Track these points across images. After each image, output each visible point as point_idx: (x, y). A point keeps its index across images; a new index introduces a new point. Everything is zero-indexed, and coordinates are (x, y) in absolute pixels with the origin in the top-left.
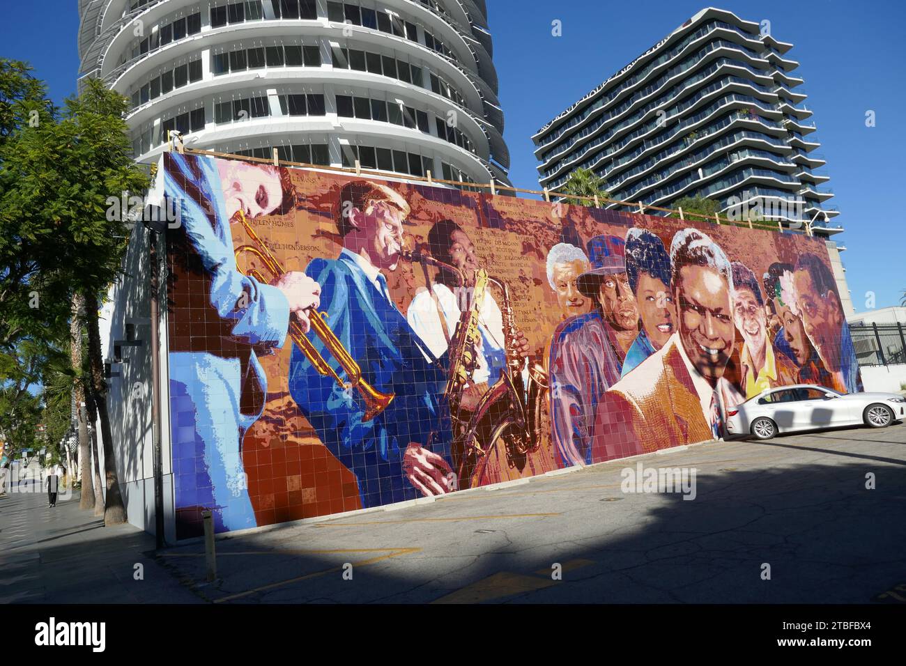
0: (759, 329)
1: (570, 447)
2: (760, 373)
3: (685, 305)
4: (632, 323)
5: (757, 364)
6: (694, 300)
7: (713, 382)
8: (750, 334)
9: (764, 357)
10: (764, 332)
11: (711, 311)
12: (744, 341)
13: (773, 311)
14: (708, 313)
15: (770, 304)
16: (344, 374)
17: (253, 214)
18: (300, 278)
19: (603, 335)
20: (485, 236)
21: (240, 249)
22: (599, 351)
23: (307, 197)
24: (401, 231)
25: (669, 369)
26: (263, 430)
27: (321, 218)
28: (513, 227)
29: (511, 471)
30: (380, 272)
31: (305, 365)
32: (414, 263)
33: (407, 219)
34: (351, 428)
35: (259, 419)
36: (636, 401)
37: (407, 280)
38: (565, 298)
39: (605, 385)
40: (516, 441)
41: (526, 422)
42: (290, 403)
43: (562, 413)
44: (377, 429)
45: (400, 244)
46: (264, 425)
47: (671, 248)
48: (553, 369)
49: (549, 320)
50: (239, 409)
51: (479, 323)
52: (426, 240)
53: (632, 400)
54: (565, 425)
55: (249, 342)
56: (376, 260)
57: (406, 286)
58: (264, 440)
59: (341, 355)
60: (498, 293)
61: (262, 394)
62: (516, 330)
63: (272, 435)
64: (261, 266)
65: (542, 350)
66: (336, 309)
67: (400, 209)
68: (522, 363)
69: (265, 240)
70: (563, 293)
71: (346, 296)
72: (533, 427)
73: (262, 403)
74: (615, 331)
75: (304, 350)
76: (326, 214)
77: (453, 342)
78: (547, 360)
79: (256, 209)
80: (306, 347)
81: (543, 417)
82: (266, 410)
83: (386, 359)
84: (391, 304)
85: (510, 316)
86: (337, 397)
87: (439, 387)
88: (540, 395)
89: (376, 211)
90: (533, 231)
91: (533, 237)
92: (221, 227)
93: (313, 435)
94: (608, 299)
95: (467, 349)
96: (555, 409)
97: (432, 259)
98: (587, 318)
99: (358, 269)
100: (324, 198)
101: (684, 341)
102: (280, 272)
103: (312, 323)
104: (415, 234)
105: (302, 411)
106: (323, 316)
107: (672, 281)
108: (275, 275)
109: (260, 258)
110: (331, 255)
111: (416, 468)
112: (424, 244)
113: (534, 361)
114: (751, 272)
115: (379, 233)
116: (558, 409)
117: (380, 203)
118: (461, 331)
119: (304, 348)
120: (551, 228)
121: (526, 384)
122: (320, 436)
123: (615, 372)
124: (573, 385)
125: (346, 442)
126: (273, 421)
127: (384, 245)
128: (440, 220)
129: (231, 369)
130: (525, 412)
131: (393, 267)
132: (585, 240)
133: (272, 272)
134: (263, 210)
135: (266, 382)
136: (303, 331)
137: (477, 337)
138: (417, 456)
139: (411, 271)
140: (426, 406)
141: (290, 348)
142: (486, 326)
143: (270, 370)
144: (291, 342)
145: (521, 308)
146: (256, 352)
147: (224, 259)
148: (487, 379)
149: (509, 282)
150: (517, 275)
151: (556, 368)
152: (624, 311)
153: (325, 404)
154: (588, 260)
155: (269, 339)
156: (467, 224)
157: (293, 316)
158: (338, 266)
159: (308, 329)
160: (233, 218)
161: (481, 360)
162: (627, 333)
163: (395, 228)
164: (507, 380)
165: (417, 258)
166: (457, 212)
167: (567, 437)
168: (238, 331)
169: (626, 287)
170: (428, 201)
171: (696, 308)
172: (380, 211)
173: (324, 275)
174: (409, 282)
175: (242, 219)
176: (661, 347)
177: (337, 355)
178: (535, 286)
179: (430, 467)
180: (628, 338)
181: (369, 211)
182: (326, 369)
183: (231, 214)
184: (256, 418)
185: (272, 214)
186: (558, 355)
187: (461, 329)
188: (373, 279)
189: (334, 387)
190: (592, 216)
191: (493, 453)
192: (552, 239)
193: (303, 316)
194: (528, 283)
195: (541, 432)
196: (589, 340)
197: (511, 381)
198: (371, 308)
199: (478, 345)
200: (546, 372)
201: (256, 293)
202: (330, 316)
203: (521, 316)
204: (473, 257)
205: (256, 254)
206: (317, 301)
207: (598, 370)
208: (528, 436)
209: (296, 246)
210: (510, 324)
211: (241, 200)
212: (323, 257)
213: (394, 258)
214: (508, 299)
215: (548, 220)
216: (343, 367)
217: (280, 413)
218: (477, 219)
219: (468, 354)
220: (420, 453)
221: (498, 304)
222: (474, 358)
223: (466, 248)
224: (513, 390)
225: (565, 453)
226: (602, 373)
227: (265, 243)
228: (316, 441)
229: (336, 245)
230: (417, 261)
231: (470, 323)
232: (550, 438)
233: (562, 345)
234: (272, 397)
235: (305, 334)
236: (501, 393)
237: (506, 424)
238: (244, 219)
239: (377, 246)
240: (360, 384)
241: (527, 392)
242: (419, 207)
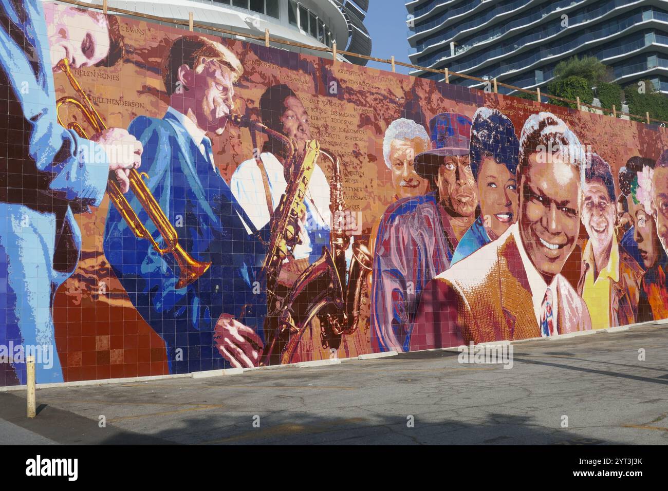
0: (607, 227)
1: (388, 332)
2: (601, 273)
3: (529, 194)
4: (470, 210)
5: (599, 263)
6: (541, 191)
7: (548, 278)
8: (596, 231)
9: (608, 257)
10: (611, 230)
11: (557, 203)
12: (588, 237)
13: (625, 208)
14: (553, 206)
15: (623, 200)
16: (160, 239)
17: (78, 64)
18: (122, 136)
19: (436, 219)
20: (321, 105)
21: (62, 100)
22: (430, 237)
23: (135, 49)
24: (231, 93)
25: (503, 261)
26: (75, 287)
27: (149, 73)
28: (352, 97)
29: (324, 351)
30: (206, 135)
31: (122, 226)
32: (242, 128)
33: (239, 80)
34: (164, 294)
35: (71, 277)
36: (463, 292)
37: (233, 146)
38: (400, 178)
39: (433, 273)
40: (332, 321)
41: (345, 304)
42: (103, 263)
43: (384, 297)
44: (190, 297)
45: (229, 107)
46: (76, 283)
47: (522, 132)
48: (378, 251)
49: (380, 199)
50: (52, 265)
51: (305, 197)
52: (257, 105)
53: (459, 290)
54: (385, 309)
55: (66, 197)
56: (202, 122)
57: (233, 152)
58: (75, 298)
59: (158, 218)
60: (329, 166)
61: (76, 252)
62: (344, 207)
63: (83, 294)
64: (82, 119)
65: (369, 230)
66: (157, 170)
67: (232, 69)
68: (347, 242)
69: (88, 93)
70: (398, 173)
71: (169, 158)
72: (351, 309)
73: (75, 261)
74: (449, 217)
75: (121, 210)
76: (154, 69)
77: (276, 215)
78: (373, 242)
79: (81, 59)
80: (124, 208)
81: (363, 299)
82: (80, 268)
83: (205, 227)
84: (215, 170)
85: (338, 192)
86: (151, 261)
87: (256, 260)
88: (362, 276)
89: (206, 70)
90: (373, 103)
91: (372, 109)
92: (44, 75)
93: (125, 297)
94: (446, 182)
95: (290, 223)
96: (377, 293)
97: (262, 125)
98: (420, 200)
99: (183, 130)
100: (154, 52)
101: (523, 232)
102: (102, 128)
103: (131, 183)
104: (246, 97)
105: (115, 272)
106: (143, 177)
107: (518, 168)
108: (96, 130)
109: (83, 111)
110: (156, 114)
111: (227, 340)
112: (255, 109)
113: (360, 241)
114: (606, 165)
115: (208, 93)
116: (380, 292)
117: (212, 62)
118: (285, 204)
119: (122, 208)
120: (392, 101)
121: (348, 264)
122: (131, 298)
123: (445, 259)
124: (399, 269)
125: (157, 307)
126: (86, 280)
127: (212, 107)
128: (274, 84)
129: (47, 223)
130: (344, 293)
131: (220, 131)
132: (429, 117)
133: (93, 127)
134: (88, 61)
135: (81, 240)
136: (122, 191)
137: (302, 211)
138: (229, 327)
139: (239, 137)
140: (243, 277)
141: (107, 206)
142: (312, 201)
143: (86, 228)
144: (108, 200)
145: (351, 184)
146: (72, 208)
147: (45, 110)
148: (308, 255)
149: (341, 156)
150: (351, 149)
151: (382, 250)
152: (462, 196)
153: (139, 267)
154: (429, 139)
155: (87, 197)
156: (303, 90)
157: (113, 174)
158: (162, 126)
159: (127, 189)
160: (57, 66)
161: (304, 236)
162: (463, 220)
163: (225, 89)
164: (329, 259)
165: (245, 123)
166: (293, 76)
167: (386, 322)
168: (55, 185)
169: (467, 170)
170: (263, 63)
171: (541, 199)
172: (211, 70)
173: (148, 134)
174: (235, 148)
175: (66, 68)
176: (497, 237)
177: (155, 219)
178: (369, 162)
179: (241, 339)
180: (462, 224)
181: (200, 69)
182: (142, 232)
183: (55, 63)
184: (68, 275)
185: (98, 65)
186: (386, 237)
187: (286, 201)
188: (198, 142)
189: (150, 251)
190: (439, 91)
191: (308, 331)
192: (392, 114)
193: (122, 175)
194: (361, 158)
195: (359, 314)
196: (421, 223)
197: (333, 259)
198: (193, 173)
199: (302, 219)
200: (371, 253)
201: (76, 148)
202: (150, 177)
203: (351, 193)
204: (305, 126)
205: (78, 106)
206: (138, 160)
207: (426, 256)
208: (345, 317)
209: (120, 101)
210: (338, 201)
211: (66, 49)
212: (148, 115)
213: (221, 122)
214: (338, 174)
215: (390, 92)
216: (160, 231)
217: (93, 272)
218: (313, 86)
219: (291, 229)
220: (232, 324)
221: (328, 178)
222: (296, 233)
223: (299, 116)
224: (334, 269)
225: (383, 338)
226: (430, 260)
227: (89, 96)
228: (128, 304)
229: (162, 104)
230: (246, 127)
231: (296, 196)
232: (368, 321)
233: (391, 226)
234: (86, 256)
235: (123, 195)
236: (321, 272)
237: (323, 303)
238: (68, 68)
239: (205, 107)
240: (176, 250)
241: (349, 272)
242: (253, 68)
